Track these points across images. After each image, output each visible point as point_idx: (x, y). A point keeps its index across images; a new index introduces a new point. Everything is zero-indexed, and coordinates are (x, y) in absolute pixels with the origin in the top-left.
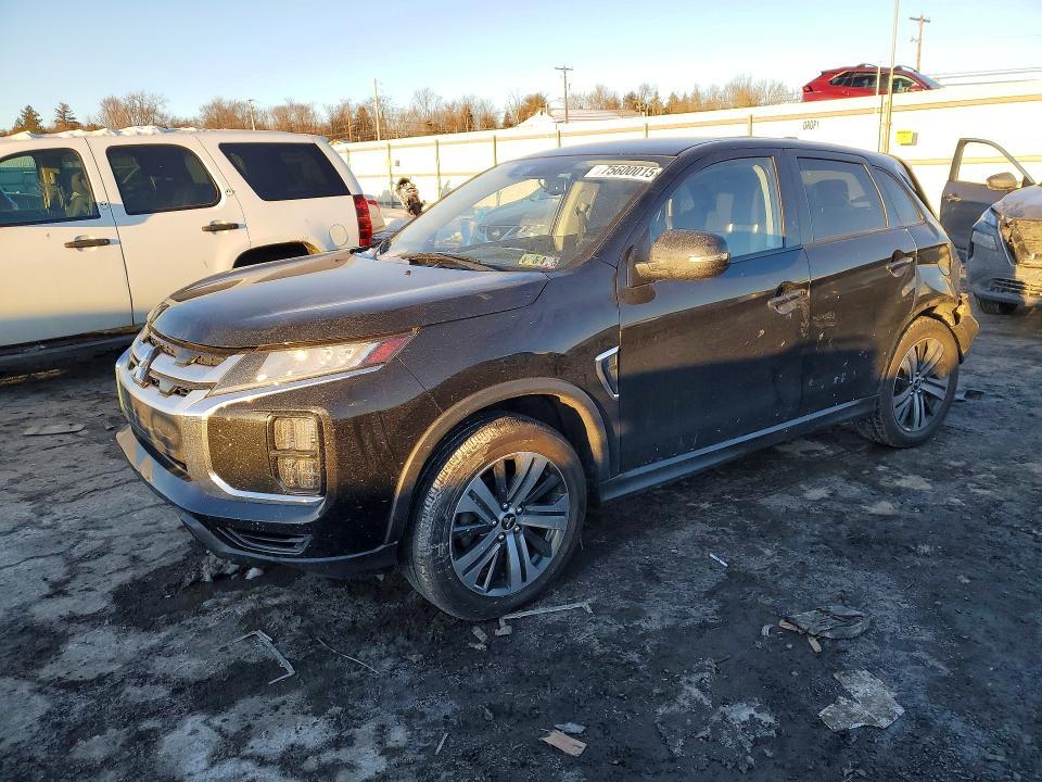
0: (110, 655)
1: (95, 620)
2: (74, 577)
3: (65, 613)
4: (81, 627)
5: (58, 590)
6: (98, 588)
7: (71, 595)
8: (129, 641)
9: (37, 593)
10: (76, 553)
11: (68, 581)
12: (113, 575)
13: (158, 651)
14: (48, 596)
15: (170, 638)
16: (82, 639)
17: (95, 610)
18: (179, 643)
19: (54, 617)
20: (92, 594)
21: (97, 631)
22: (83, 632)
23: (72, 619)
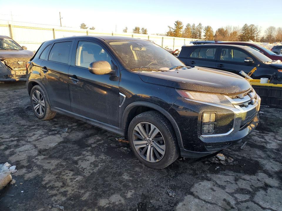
0: (271, 163)
1: (266, 172)
2: (258, 188)
3: (271, 179)
4: (270, 172)
5: (266, 187)
6: (256, 179)
7: (265, 182)
8: (264, 163)
9: (273, 190)
10: (247, 197)
11: (261, 188)
12: (248, 179)
13: (261, 158)
14: (271, 187)
15: (256, 158)
16: (273, 170)
17: (263, 174)
18: (256, 156)
19: (274, 179)
20: (259, 178)
21: (268, 169)
22: (271, 171)
23: (270, 176)
